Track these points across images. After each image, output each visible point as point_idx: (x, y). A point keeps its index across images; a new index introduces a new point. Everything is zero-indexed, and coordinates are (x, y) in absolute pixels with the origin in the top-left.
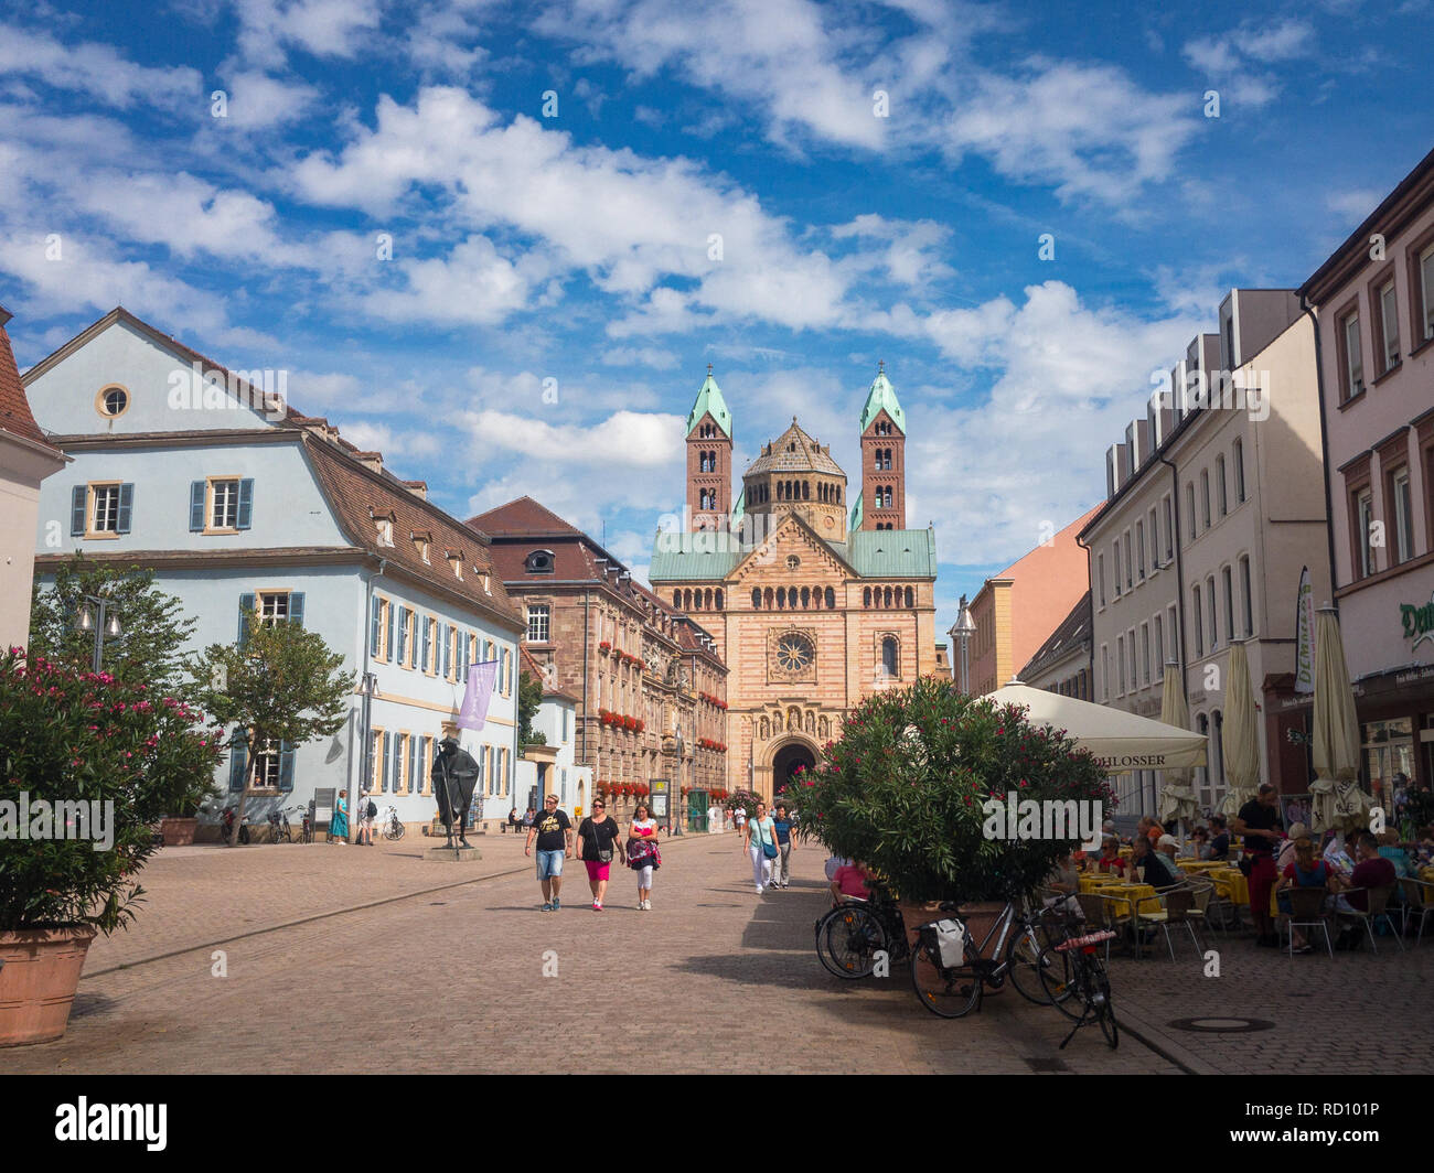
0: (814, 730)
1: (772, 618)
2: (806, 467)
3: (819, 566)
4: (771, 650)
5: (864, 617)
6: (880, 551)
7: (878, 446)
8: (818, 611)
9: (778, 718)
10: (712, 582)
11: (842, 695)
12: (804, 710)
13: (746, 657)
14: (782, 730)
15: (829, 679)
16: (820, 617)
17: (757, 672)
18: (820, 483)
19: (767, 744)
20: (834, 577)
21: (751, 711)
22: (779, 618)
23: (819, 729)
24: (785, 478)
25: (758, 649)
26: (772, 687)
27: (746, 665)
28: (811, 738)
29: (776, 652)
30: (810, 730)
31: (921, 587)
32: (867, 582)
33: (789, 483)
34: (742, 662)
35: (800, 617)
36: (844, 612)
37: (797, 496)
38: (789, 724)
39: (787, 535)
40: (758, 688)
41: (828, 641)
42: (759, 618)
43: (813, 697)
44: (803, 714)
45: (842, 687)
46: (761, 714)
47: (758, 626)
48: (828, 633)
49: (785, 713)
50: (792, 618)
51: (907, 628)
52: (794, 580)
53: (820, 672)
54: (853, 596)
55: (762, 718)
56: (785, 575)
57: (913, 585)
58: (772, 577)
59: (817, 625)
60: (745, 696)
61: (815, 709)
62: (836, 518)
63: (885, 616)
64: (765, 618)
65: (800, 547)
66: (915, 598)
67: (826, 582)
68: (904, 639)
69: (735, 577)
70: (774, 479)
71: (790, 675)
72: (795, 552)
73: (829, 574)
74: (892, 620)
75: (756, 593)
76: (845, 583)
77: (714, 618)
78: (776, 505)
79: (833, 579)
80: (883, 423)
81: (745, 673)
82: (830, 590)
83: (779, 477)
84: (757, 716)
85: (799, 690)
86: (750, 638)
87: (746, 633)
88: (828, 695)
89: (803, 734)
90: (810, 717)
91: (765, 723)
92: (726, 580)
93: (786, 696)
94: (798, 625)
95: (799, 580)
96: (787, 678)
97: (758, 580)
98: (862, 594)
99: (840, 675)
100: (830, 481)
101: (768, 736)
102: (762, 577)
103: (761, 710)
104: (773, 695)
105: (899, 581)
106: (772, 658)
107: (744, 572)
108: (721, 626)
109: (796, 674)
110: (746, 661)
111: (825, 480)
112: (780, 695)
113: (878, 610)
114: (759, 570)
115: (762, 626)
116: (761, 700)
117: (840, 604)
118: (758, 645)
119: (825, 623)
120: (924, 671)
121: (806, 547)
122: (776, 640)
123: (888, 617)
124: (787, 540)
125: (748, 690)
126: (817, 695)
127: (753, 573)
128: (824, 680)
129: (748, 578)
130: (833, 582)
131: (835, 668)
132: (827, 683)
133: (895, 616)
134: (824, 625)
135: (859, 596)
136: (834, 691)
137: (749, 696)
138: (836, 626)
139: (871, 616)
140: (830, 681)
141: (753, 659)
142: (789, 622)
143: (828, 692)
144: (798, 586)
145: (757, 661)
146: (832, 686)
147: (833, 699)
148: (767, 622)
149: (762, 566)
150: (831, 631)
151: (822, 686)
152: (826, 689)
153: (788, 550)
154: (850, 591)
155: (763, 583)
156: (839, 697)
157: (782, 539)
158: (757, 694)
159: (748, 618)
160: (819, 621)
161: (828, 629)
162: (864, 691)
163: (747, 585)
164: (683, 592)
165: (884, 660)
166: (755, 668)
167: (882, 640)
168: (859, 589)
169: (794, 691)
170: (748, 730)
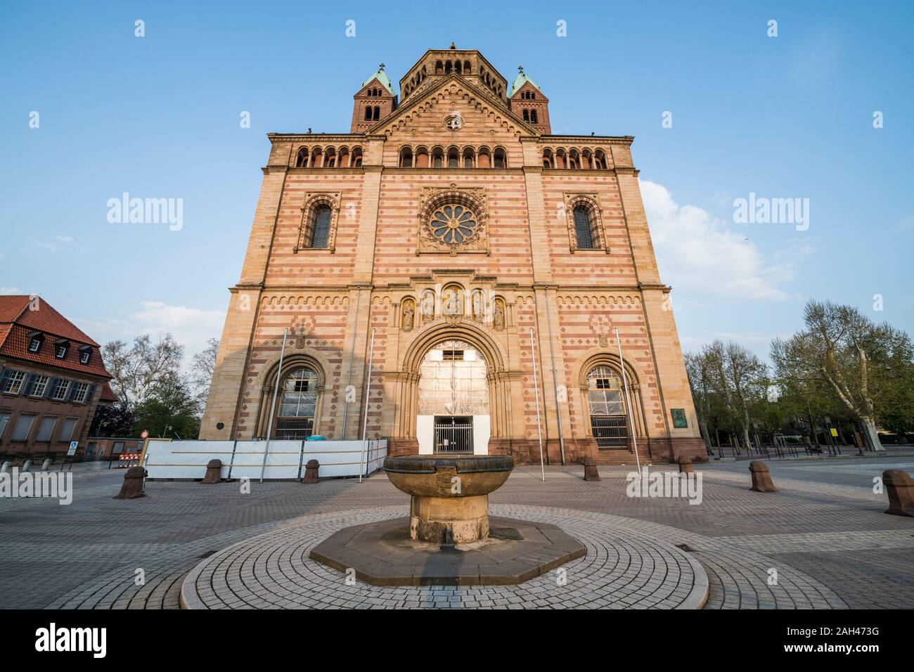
0: (486, 316)
1: (426, 178)
3: (488, 127)
4: (423, 213)
5: (548, 178)
8: (485, 170)
9: (430, 301)
10: (348, 138)
11: (525, 271)
12: (469, 289)
13: (386, 221)
14: (435, 317)
15: (504, 250)
16: (489, 177)
17: (402, 240)
19: (412, 338)
20: (506, 139)
21: (390, 288)
22: (435, 177)
23: (494, 315)
24: (445, 57)
25: (406, 213)
26: (424, 259)
27: (387, 231)
28: (482, 328)
30: (479, 319)
31: (616, 149)
32: (547, 141)
33: (449, 62)
35: (463, 178)
36: (521, 172)
39: (447, 97)
40: (402, 260)
41: (501, 204)
42: (408, 178)
43: (483, 271)
46: (404, 294)
47: (407, 186)
48: (500, 195)
49: (440, 294)
50: (453, 178)
52: (455, 139)
53: (492, 240)
54: (532, 154)
56: (443, 134)
58: (429, 136)
59: (486, 186)
60: (382, 271)
61: (486, 287)
63: (574, 177)
64: (417, 178)
65: (463, 107)
66: (611, 159)
67: (495, 142)
68: (603, 204)
69: (380, 133)
70: (433, 58)
71: (449, 244)
73: (499, 134)
74: (584, 183)
75: (406, 155)
76: (520, 142)
77: (348, 177)
79: (502, 140)
81: (385, 240)
82: (500, 151)
83: (438, 57)
84: (397, 296)
85: (461, 264)
86: (396, 199)
87: (387, 195)
88: (504, 270)
90: (480, 298)
91: (410, 308)
92: (367, 135)
93: (443, 268)
94: (460, 185)
95: (460, 139)
96: (444, 248)
97: (409, 139)
98: (541, 155)
99: (521, 246)
101: (414, 326)
102: (413, 136)
103: (406, 287)
104: (423, 270)
105: (586, 142)
106: (424, 224)
107: (392, 130)
108: (356, 185)
109: (457, 245)
110: (388, 226)
112: (434, 268)
113: (564, 171)
114: (412, 128)
115: (412, 186)
116: (405, 276)
117: (513, 161)
118: (405, 208)
119: (496, 184)
120: (639, 241)
121: (471, 109)
122: (430, 202)
123: (578, 179)
124: (448, 102)
125: (386, 262)
126: (488, 271)
127: (403, 131)
128: (498, 250)
129: (396, 136)
130: (504, 142)
131: (512, 236)
132: (502, 255)
133: (587, 179)
134: (495, 186)
135: (539, 158)
136: (513, 265)
137: (387, 270)
138: (511, 188)
139: (557, 178)
140: (507, 253)
141: (398, 224)
142: (448, 182)
143: (504, 265)
144: (461, 145)
145: (403, 226)
146: (510, 258)
147: (512, 276)
148: (419, 182)
149: (416, 125)
150: (503, 193)
151: (496, 258)
152: (500, 262)
153: (448, 111)
154: (527, 151)
155: (415, 141)
156: (521, 273)
157: (441, 102)
158: (400, 268)
159: (394, 177)
160: (489, 182)
161: (501, 191)
162: (556, 265)
163: (395, 144)
164: (311, 149)
165: (577, 231)
166: (399, 235)
167: (573, 205)
168: (538, 149)
169: (455, 265)
170: (382, 317)
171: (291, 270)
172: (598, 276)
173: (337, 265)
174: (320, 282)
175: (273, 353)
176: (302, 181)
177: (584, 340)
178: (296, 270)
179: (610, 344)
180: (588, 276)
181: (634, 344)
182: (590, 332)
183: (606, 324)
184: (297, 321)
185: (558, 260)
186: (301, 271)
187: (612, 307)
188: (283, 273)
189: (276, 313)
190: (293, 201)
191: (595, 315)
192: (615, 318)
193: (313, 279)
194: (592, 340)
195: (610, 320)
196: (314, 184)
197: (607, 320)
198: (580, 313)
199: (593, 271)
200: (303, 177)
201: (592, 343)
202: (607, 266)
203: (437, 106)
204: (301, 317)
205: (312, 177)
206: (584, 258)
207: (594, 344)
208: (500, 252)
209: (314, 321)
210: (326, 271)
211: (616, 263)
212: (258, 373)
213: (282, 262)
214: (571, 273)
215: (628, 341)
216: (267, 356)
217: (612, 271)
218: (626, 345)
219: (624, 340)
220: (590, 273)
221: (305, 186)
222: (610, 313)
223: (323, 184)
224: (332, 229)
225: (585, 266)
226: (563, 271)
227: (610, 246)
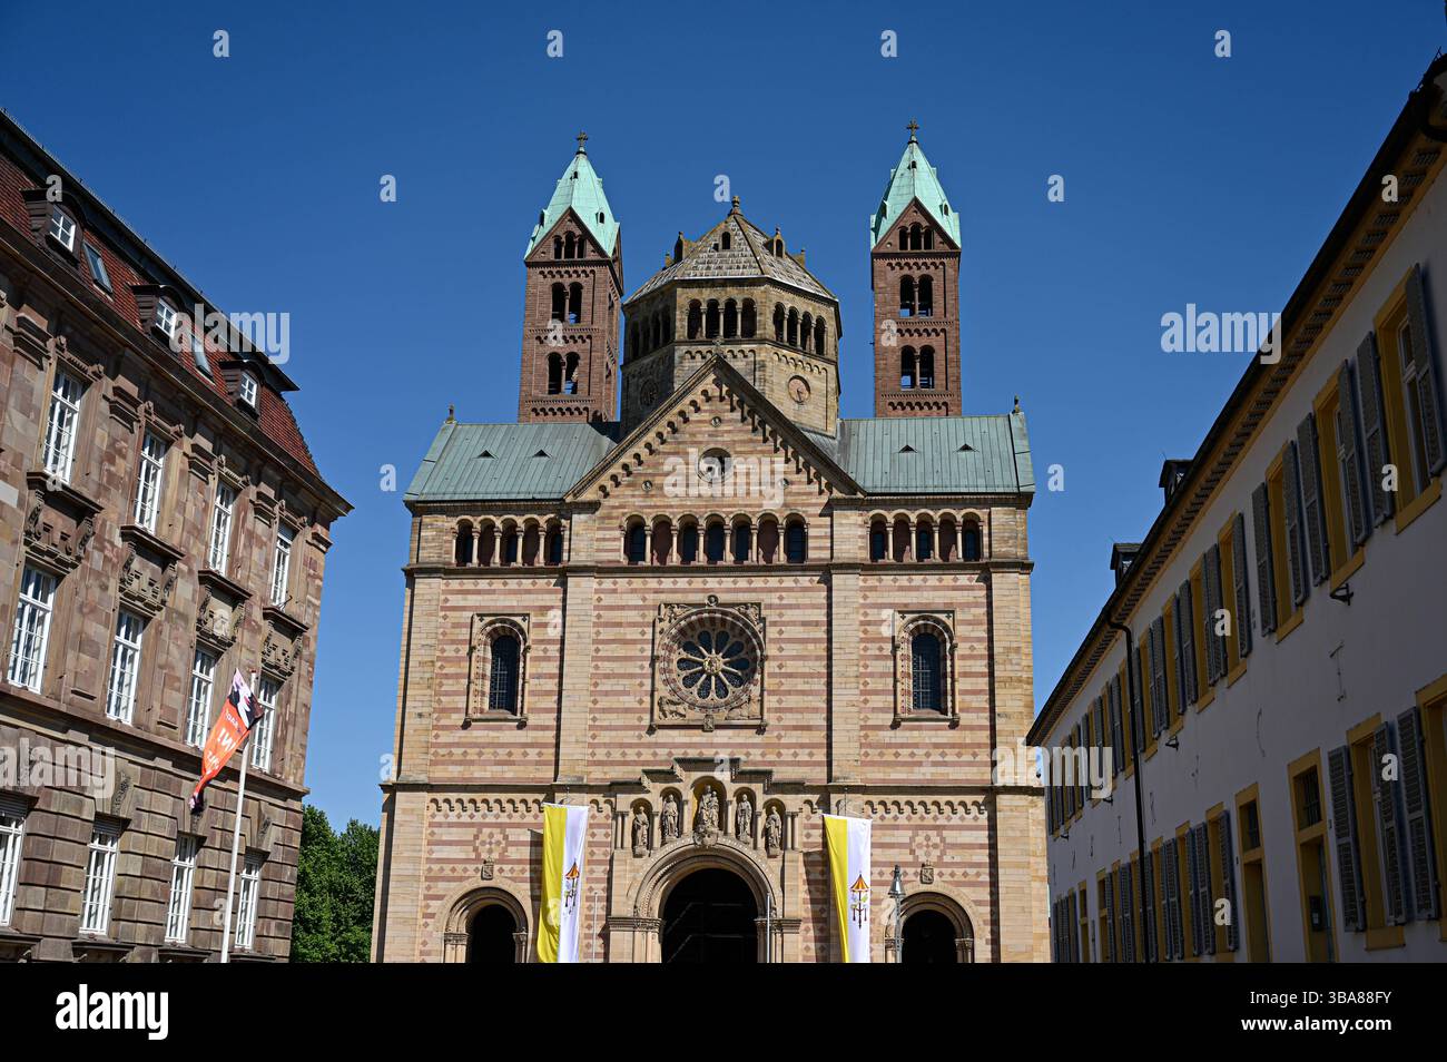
0: (753, 834)
1: (667, 583)
2: (752, 273)
4: (662, 653)
5: (872, 581)
6: (908, 449)
7: (906, 271)
8: (769, 569)
9: (673, 805)
10: (536, 505)
11: (821, 756)
12: (731, 789)
13: (606, 667)
14: (680, 833)
15: (789, 719)
16: (773, 582)
17: (630, 701)
18: (779, 308)
19: (646, 864)
20: (810, 499)
21: (614, 788)
22: (682, 582)
23: (766, 832)
24: (705, 295)
25: (634, 651)
26: (661, 736)
27: (606, 686)
28: (747, 851)
29: (675, 657)
30: (745, 836)
31: (1000, 515)
32: (876, 504)
33: (713, 304)
34: (597, 678)
35: (728, 582)
36: (827, 571)
37: (730, 331)
38: (698, 820)
39: (705, 407)
40: (630, 737)
41: (790, 632)
42: (637, 583)
43: (754, 758)
44: (730, 796)
45: (820, 737)
46: (634, 797)
47: (635, 600)
48: (789, 615)
49: (688, 795)
50: (712, 583)
51: (968, 605)
53: (770, 701)
54: (850, 534)
55: (636, 806)
57: (982, 513)
59: (766, 599)
60: (601, 754)
61: (757, 788)
62: (813, 383)
63: (917, 580)
64: (652, 583)
65: (733, 428)
66: (986, 540)
67: (787, 506)
68: (960, 631)
69: (590, 495)
70: (683, 297)
71: (703, 707)
72: (722, 441)
73: (794, 489)
74: (935, 589)
75: (634, 534)
76: (828, 510)
77: (542, 582)
78: (684, 348)
79: (800, 499)
80: (916, 226)
81: (604, 703)
82: (797, 527)
83: (694, 293)
84: (624, 801)
85: (721, 744)
86: (619, 625)
87: (608, 615)
88: (787, 755)
89: (728, 842)
90: (746, 805)
91: (643, 817)
92: (569, 499)
93: (693, 753)
94: (723, 598)
95: (727, 501)
96: (695, 716)
97: (638, 502)
98: (865, 532)
99: (816, 710)
100: (802, 306)
101: (649, 846)
102: (647, 495)
103: (636, 786)
104: (662, 752)
105: (947, 503)
106: (664, 671)
107: (609, 484)
108: (556, 599)
109: (716, 707)
110: (607, 676)
111: (789, 301)
112: (679, 753)
113: (901, 567)
114: (643, 479)
115: (644, 599)
116: (636, 763)
117: (817, 552)
118: (634, 642)
119: (784, 594)
120: (1009, 703)
121: (747, 432)
122: (674, 631)
123: (925, 581)
124: (706, 416)
125: (607, 740)
126: (763, 755)
127: (629, 485)
128: (779, 719)
129: (617, 497)
130: (803, 505)
131: (803, 693)
132: (786, 728)
133: (940, 580)
134: (781, 598)
135: (861, 537)
136: (802, 746)
137: (609, 754)
138: (807, 601)
139: (888, 580)
140: (794, 723)
141: (622, 671)
142: (704, 591)
143: (788, 746)
144: (728, 514)
145: (632, 676)
146: (799, 733)
147: (799, 764)
148: (656, 591)
149: (650, 471)
150: (797, 612)
151: (776, 734)
152: (783, 741)
153: (706, 437)
154: (841, 525)
155: (650, 507)
156: (814, 759)
157: (694, 417)
158: (628, 751)
159: (615, 583)
160: (771, 590)
161: (790, 607)
162: (870, 745)
163: (615, 513)
164: (477, 526)
165: (916, 678)
166: (625, 693)
167: (912, 633)
168: (860, 520)
169: (712, 745)
170: (603, 831)
171: (465, 753)
172: (935, 764)
173: (531, 745)
174: (509, 774)
175: (453, 885)
176: (468, 592)
178: (472, 754)
179: (936, 878)
180: (920, 764)
181: (973, 879)
182: (910, 858)
183: (935, 846)
184: (482, 837)
185: (874, 736)
186: (480, 754)
187: (949, 818)
188: (454, 758)
189: (451, 825)
190: (457, 631)
191: (920, 832)
192: (950, 836)
193: (499, 768)
194: (911, 871)
195: (943, 840)
196: (486, 597)
197: (938, 840)
198: (897, 827)
199: (928, 755)
200: (469, 584)
201: (911, 877)
202: (953, 746)
203: (689, 428)
204: (486, 831)
205: (483, 584)
206: (916, 733)
207: (914, 878)
208: (783, 723)
209: (506, 837)
210: (517, 754)
211: (968, 741)
212: (435, 914)
213: (451, 740)
214: (893, 758)
215: (965, 874)
216: (445, 889)
217: (959, 755)
218: (963, 879)
219: (959, 871)
220: (924, 759)
221: (473, 600)
222: (944, 827)
223: (502, 597)
224: (521, 681)
225: (916, 746)
226: (881, 754)
227: (961, 710)
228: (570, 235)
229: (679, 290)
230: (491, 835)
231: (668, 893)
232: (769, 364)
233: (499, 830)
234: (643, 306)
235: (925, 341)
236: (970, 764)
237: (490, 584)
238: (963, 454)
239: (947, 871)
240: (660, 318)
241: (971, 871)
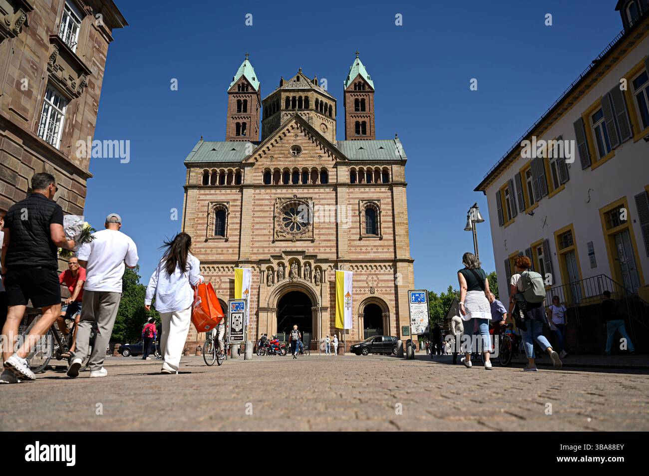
0: (310, 278)
1: (279, 191)
2: (309, 88)
3: (317, 153)
4: (277, 215)
5: (351, 190)
6: (361, 148)
7: (356, 97)
8: (314, 186)
9: (281, 268)
10: (232, 164)
11: (334, 250)
12: (302, 261)
13: (257, 220)
14: (284, 278)
15: (323, 237)
16: (316, 190)
17: (266, 232)
18: (317, 100)
19: (272, 289)
20: (328, 162)
21: (260, 262)
22: (284, 191)
23: (315, 277)
24: (292, 95)
25: (267, 214)
26: (277, 244)
27: (257, 226)
28: (308, 283)
29: (282, 217)
30: (307, 278)
31: (395, 167)
32: (352, 164)
33: (294, 98)
34: (253, 224)
35: (300, 190)
36: (335, 186)
37: (300, 107)
38: (291, 273)
39: (292, 131)
40: (266, 244)
42: (268, 191)
43: (310, 251)
44: (302, 264)
45: (334, 243)
46: (267, 265)
47: (268, 197)
48: (322, 202)
49: (287, 264)
50: (295, 191)
51: (385, 198)
52: (297, 163)
53: (316, 231)
54: (344, 174)
55: (268, 268)
56: (289, 159)
57: (389, 167)
58: (281, 161)
59: (314, 196)
60: (255, 251)
61: (312, 261)
62: (328, 126)
63: (367, 189)
64: (274, 191)
65: (302, 140)
66: (390, 176)
67: (321, 164)
68: (382, 207)
69: (251, 161)
70: (284, 95)
71: (292, 234)
72: (298, 143)
73: (323, 159)
74: (373, 192)
75: (267, 174)
76: (335, 166)
77: (234, 191)
78: (284, 112)
80: (360, 83)
81: (256, 232)
82: (324, 173)
83: (287, 94)
84: (264, 267)
85: (299, 246)
86: (262, 205)
87: (258, 202)
88: (322, 250)
89: (302, 280)
90: (308, 267)
91: (271, 272)
92: (243, 162)
93: (288, 250)
94: (299, 196)
95: (300, 163)
96: (289, 237)
97: (268, 163)
98: (348, 173)
99: (332, 234)
100: (325, 100)
101: (273, 282)
102: (271, 161)
103: (268, 261)
104: (277, 250)
105: (377, 164)
106: (278, 221)
107: (258, 157)
108: (239, 197)
109: (297, 234)
110: (257, 223)
111: (320, 98)
112: (283, 250)
113: (361, 185)
114: (270, 155)
115: (271, 197)
116: (268, 253)
117: (332, 180)
118: (267, 211)
119: (320, 195)
120: (400, 231)
121: (306, 139)
122: (281, 207)
123: (370, 190)
124: (292, 134)
125: (257, 246)
126: (314, 250)
127: (265, 158)
128: (319, 238)
129: (261, 161)
130: (327, 164)
131: (328, 228)
132: (322, 240)
133: (375, 190)
134: (319, 196)
135: (347, 175)
136: (328, 247)
137: (258, 250)
138: (328, 197)
139: (357, 189)
140: (324, 239)
141: (263, 221)
142: (292, 193)
143: (323, 247)
144: (300, 167)
145: (266, 223)
146: (326, 242)
147: (326, 253)
148: (275, 194)
149: (272, 153)
150: (324, 200)
151: (318, 242)
152: (321, 245)
153: (292, 141)
154: (340, 171)
155: (273, 165)
156: (332, 251)
157: (288, 134)
158: (265, 249)
159: (260, 191)
160: (315, 193)
161: (323, 199)
162: (352, 246)
163: (260, 167)
164: (210, 172)
165: (367, 223)
166: (264, 229)
167: (365, 207)
168: (347, 169)
169: (295, 247)
170: (256, 277)
171: (206, 251)
172: (374, 252)
173: (230, 248)
174: (222, 258)
176: (207, 194)
177: (362, 290)
178: (209, 251)
179: (376, 292)
180: (369, 252)
181: (389, 292)
182: (366, 285)
183: (375, 281)
184: (212, 280)
185: (354, 243)
186: (211, 251)
187: (380, 271)
188: (202, 252)
190: (203, 208)
191: (370, 276)
192: (381, 277)
193: (218, 256)
194: (367, 289)
195: (378, 279)
196: (214, 196)
197: (376, 279)
198: (362, 274)
199: (372, 249)
200: (207, 192)
201: (367, 292)
202: (381, 246)
203: (286, 138)
204: (213, 278)
205: (213, 191)
206: (367, 242)
207: (368, 292)
208: (320, 239)
209: (221, 280)
210: (225, 251)
211: (386, 244)
213: (200, 246)
214: (360, 251)
215: (386, 290)
217: (383, 249)
218: (385, 292)
219: (384, 289)
220: (370, 251)
221: (209, 197)
222: (378, 274)
223: (219, 196)
224: (226, 225)
225: (368, 246)
226: (356, 249)
227: (383, 234)
228: (243, 84)
229: (282, 93)
230: (215, 280)
231: (280, 299)
232: (314, 118)
233: (218, 278)
234: (269, 100)
235: (363, 119)
236: (387, 252)
237: (215, 192)
238: (380, 150)
239: (379, 289)
240: (275, 103)
241: (388, 289)
